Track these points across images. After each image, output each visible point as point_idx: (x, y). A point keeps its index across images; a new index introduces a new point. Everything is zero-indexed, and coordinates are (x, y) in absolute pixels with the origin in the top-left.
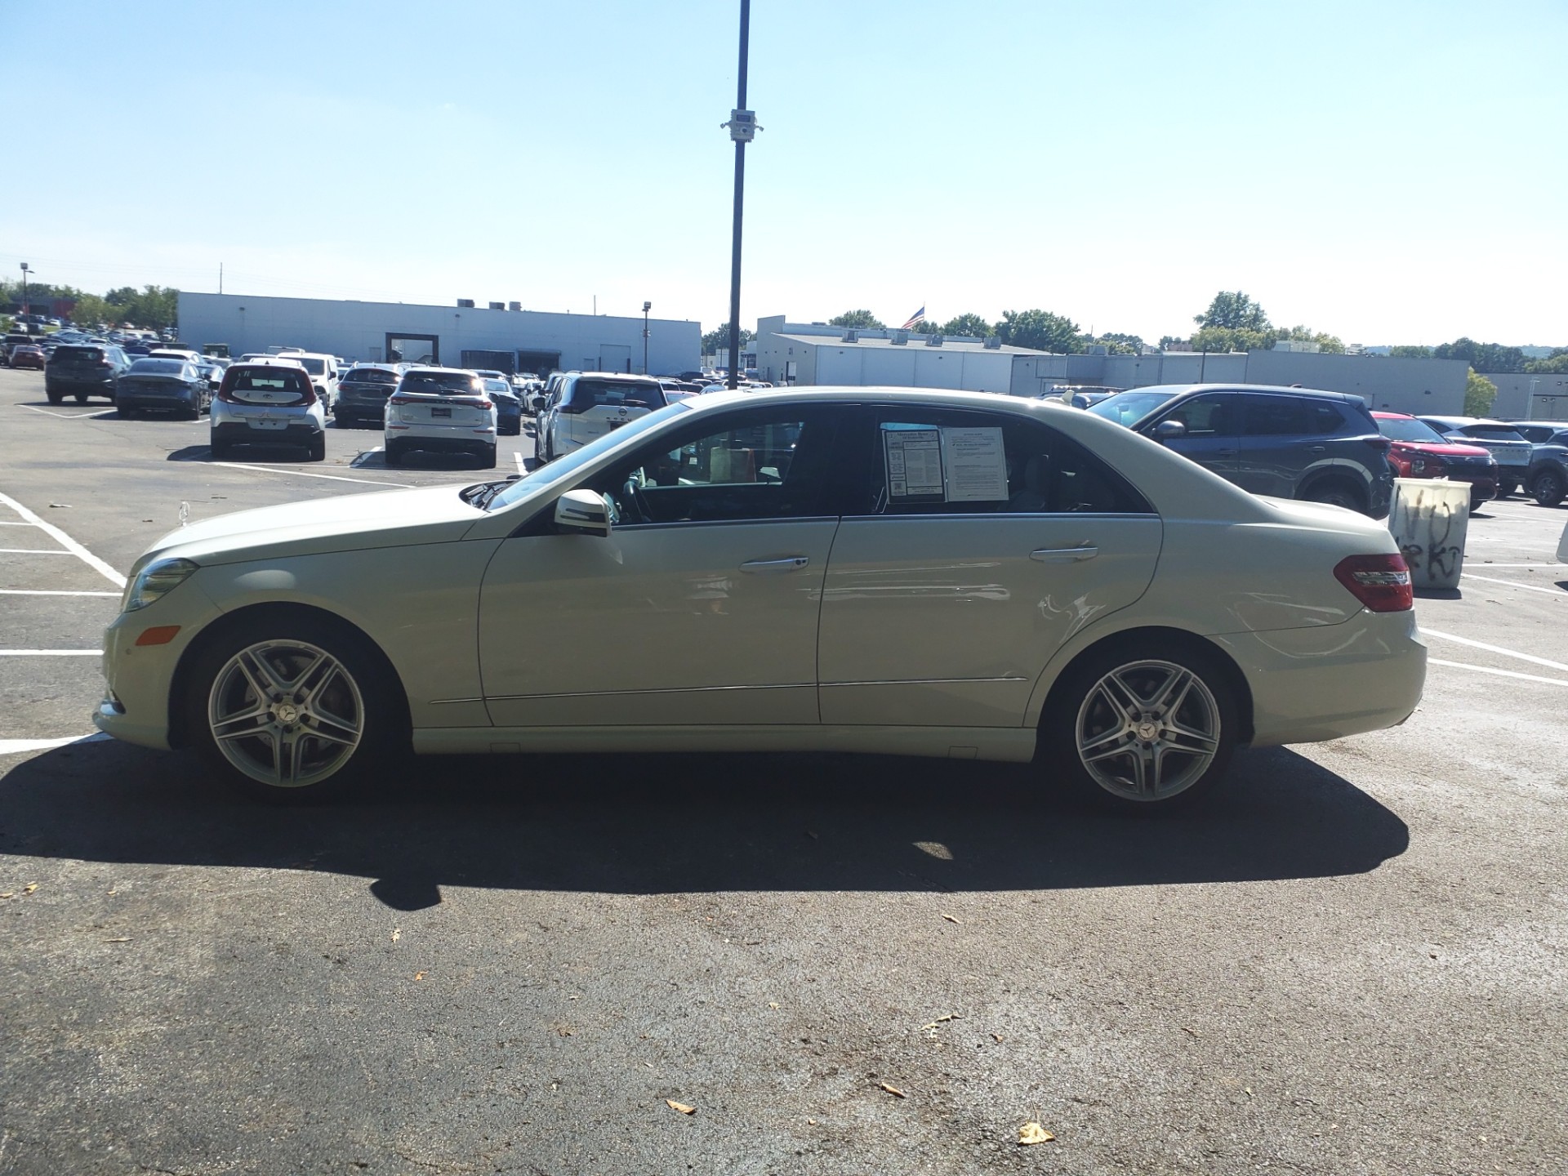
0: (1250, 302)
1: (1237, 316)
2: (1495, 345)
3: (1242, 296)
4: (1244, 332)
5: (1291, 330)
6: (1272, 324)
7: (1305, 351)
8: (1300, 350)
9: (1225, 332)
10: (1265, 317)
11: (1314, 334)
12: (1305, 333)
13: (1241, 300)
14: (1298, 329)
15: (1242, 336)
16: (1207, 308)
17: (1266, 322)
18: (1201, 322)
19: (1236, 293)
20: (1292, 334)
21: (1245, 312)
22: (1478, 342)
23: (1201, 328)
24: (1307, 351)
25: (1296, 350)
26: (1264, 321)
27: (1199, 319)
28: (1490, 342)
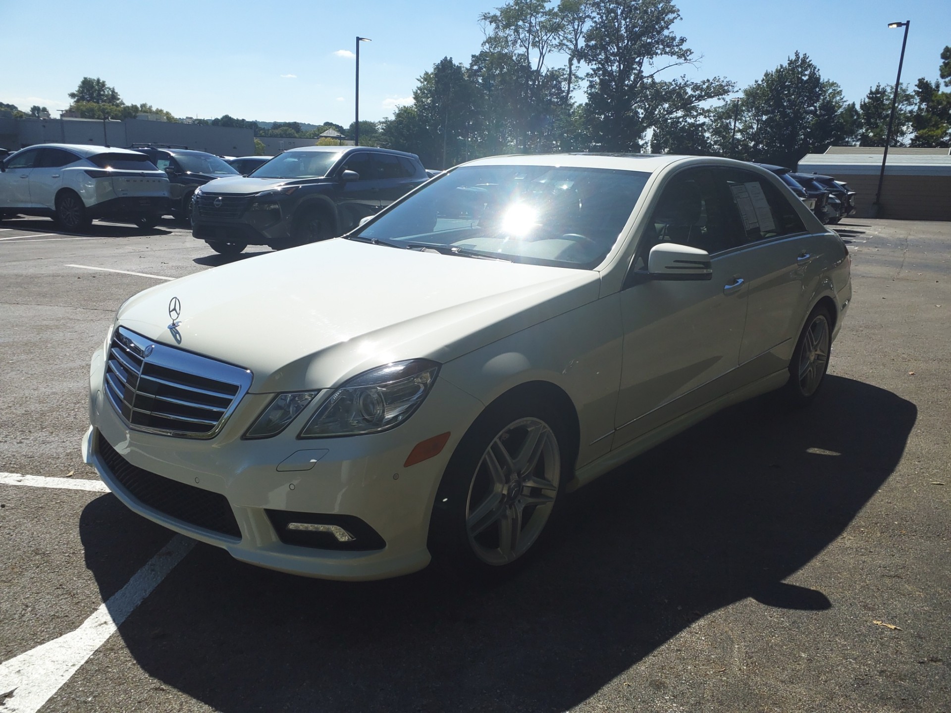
0: (106, 86)
1: (99, 95)
2: (243, 120)
3: (101, 81)
4: (108, 106)
5: (139, 106)
6: (124, 102)
7: (158, 121)
8: (155, 120)
9: (94, 105)
10: (119, 97)
11: (154, 109)
12: (148, 108)
13: (101, 85)
14: (143, 106)
15: (106, 109)
16: (77, 89)
17: (120, 100)
18: (74, 98)
19: (96, 79)
20: (140, 109)
21: (104, 92)
22: (234, 118)
23: (75, 102)
24: (159, 121)
25: (151, 120)
26: (119, 99)
27: (72, 95)
28: (240, 118)
